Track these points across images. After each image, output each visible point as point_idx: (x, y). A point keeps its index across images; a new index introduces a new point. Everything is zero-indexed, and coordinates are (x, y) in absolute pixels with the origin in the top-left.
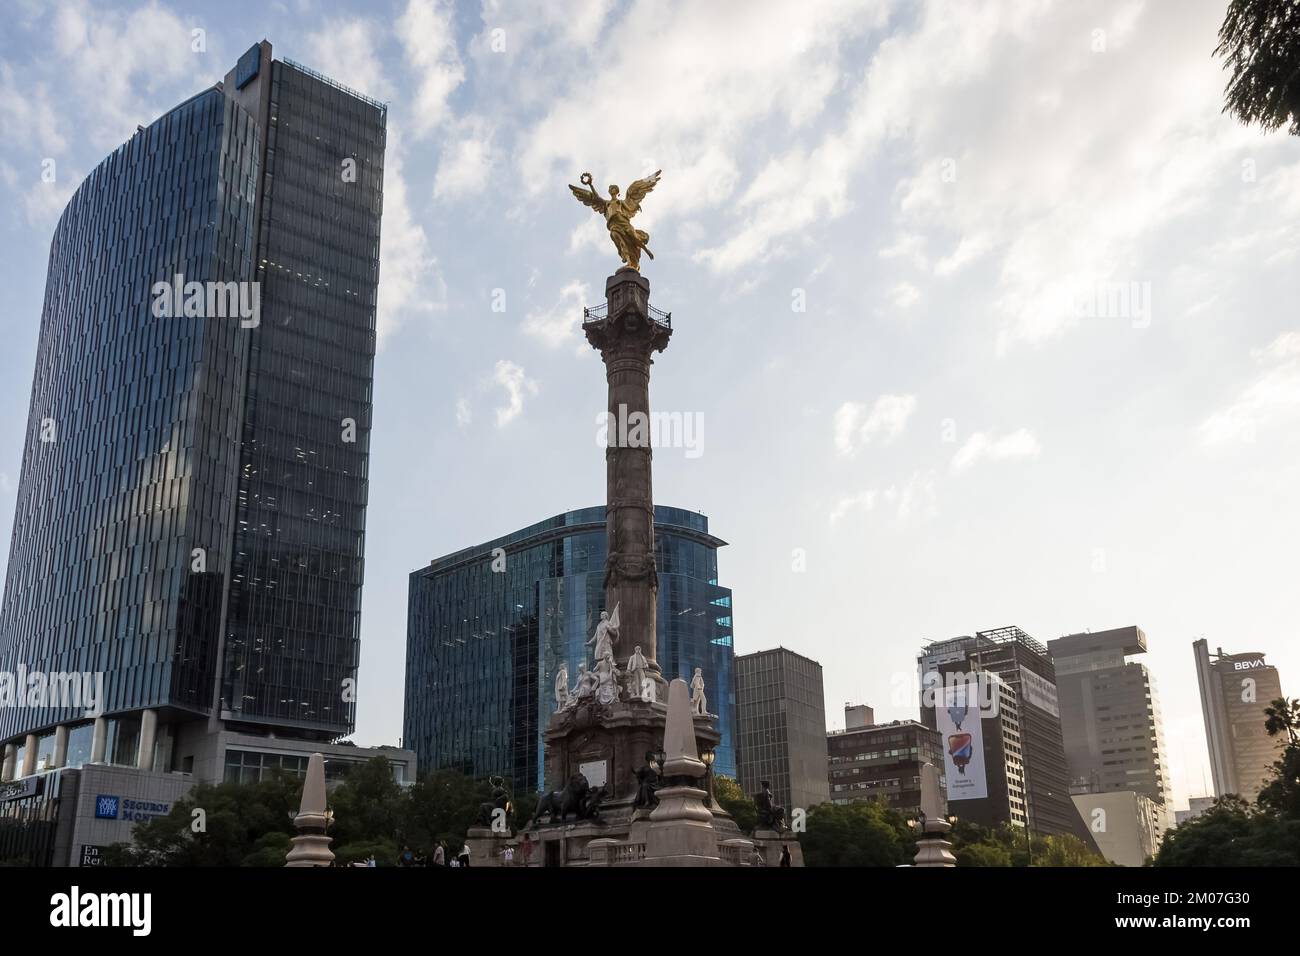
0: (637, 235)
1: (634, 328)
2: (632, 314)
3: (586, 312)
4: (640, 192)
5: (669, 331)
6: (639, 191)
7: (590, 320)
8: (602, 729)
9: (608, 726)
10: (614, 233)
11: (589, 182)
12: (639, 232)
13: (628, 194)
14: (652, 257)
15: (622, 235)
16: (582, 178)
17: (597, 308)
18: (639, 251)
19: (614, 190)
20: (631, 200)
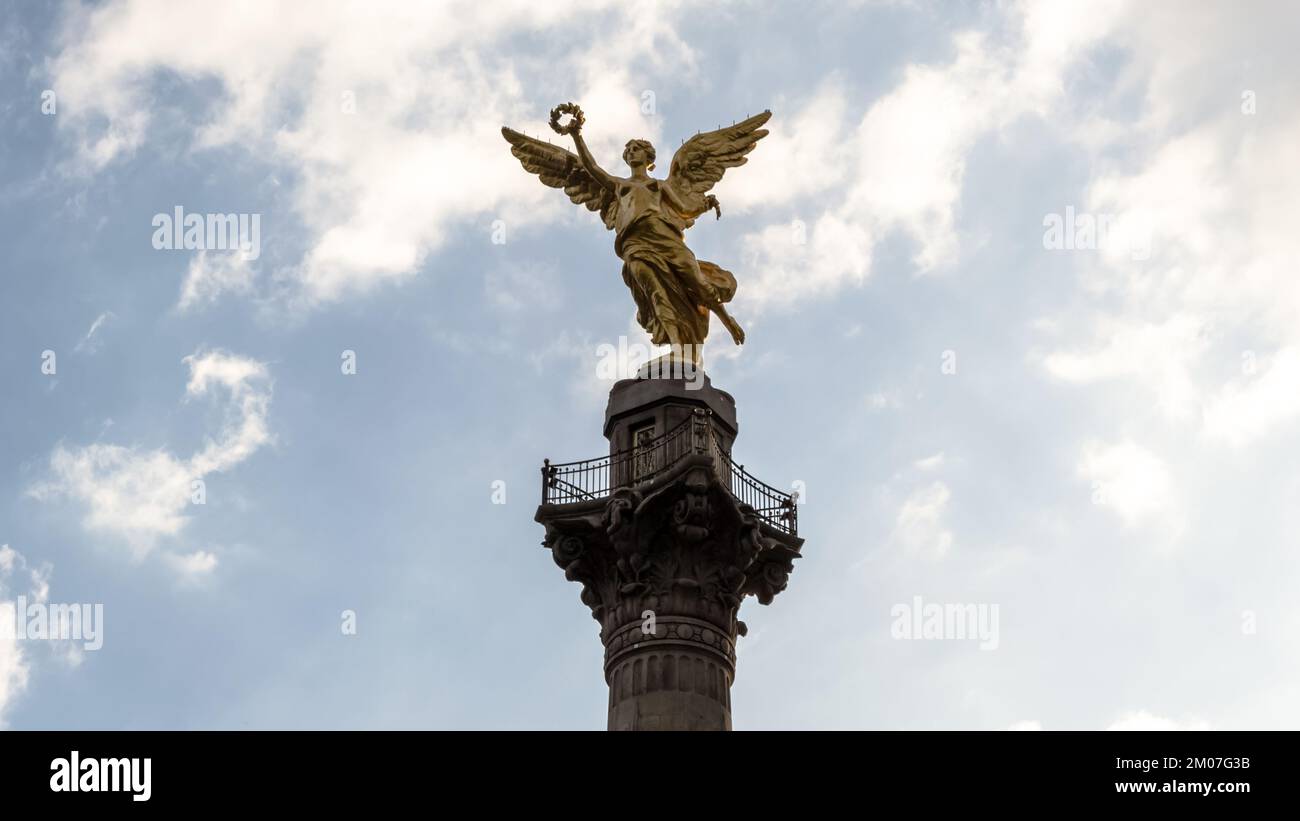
0: (702, 278)
1: (700, 531)
2: (697, 491)
4: (709, 162)
7: (559, 497)
10: (635, 267)
11: (574, 129)
12: (708, 268)
13: (676, 168)
14: (738, 336)
16: (555, 116)
17: (584, 466)
18: (705, 318)
19: (639, 154)
20: (686, 182)
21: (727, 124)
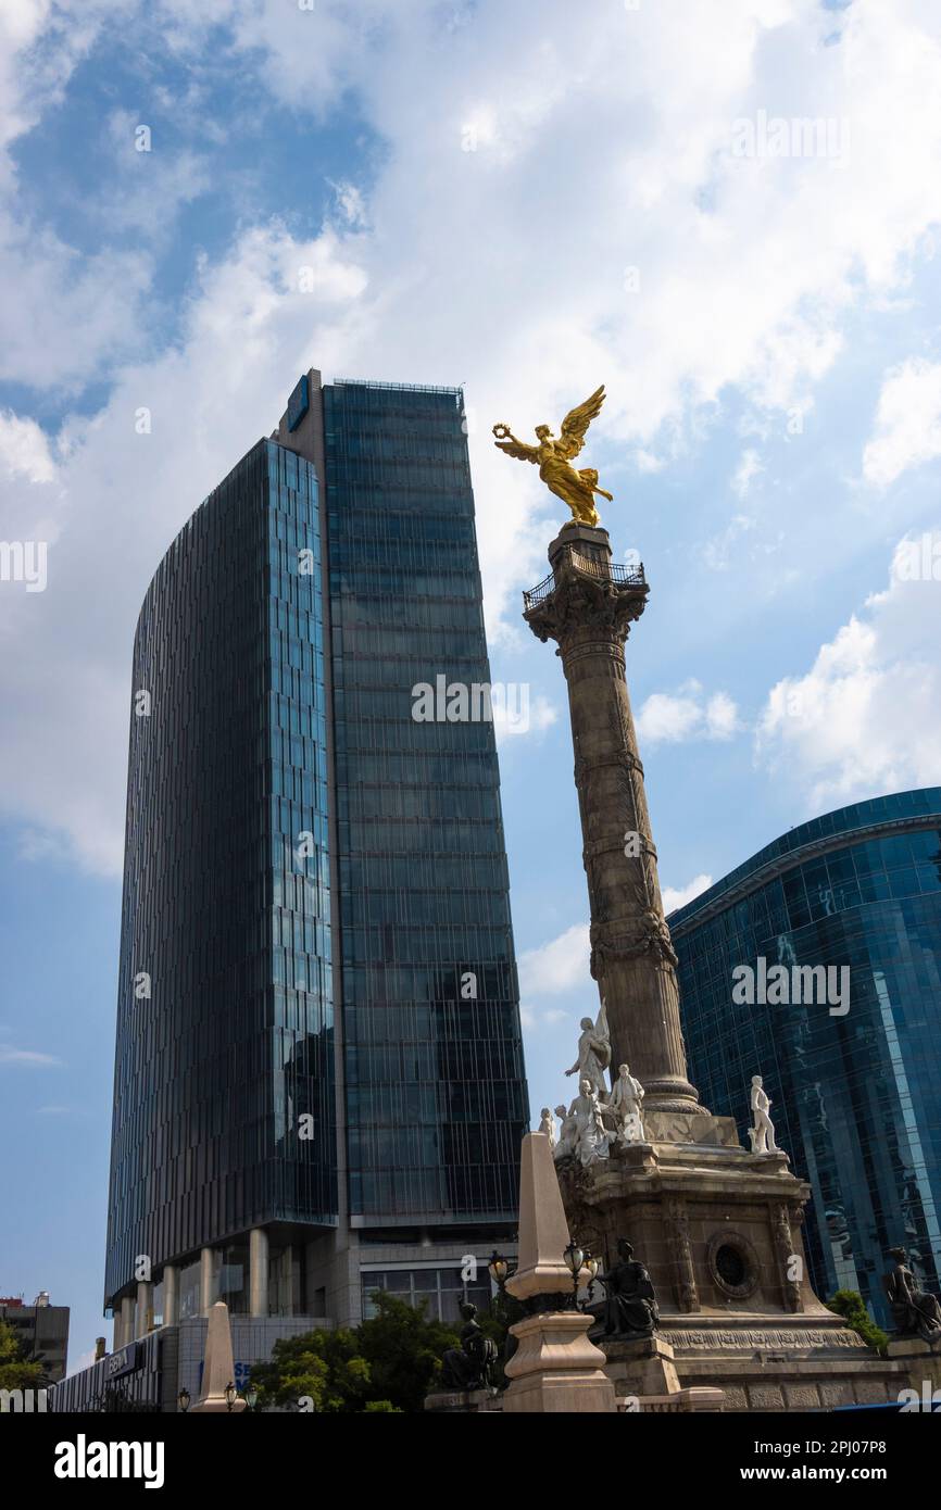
0: (581, 478)
3: (527, 595)
4: (581, 421)
5: (645, 588)
6: (576, 424)
7: (533, 605)
8: (586, 1206)
9: (591, 1202)
11: (507, 433)
13: (564, 431)
14: (610, 498)
15: (560, 484)
16: (495, 432)
17: (540, 585)
18: (591, 496)
19: (542, 432)
20: (571, 435)
21: (585, 400)
